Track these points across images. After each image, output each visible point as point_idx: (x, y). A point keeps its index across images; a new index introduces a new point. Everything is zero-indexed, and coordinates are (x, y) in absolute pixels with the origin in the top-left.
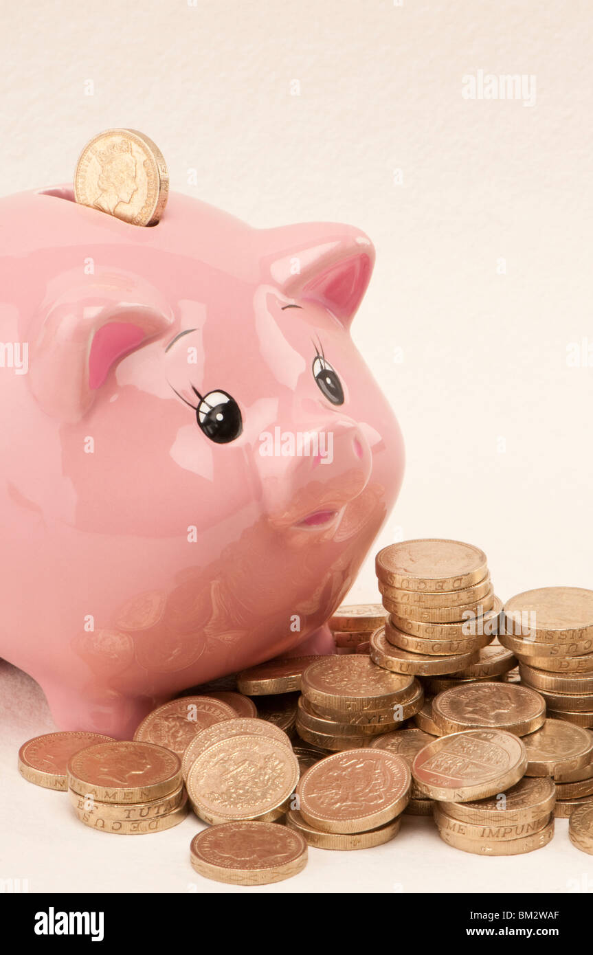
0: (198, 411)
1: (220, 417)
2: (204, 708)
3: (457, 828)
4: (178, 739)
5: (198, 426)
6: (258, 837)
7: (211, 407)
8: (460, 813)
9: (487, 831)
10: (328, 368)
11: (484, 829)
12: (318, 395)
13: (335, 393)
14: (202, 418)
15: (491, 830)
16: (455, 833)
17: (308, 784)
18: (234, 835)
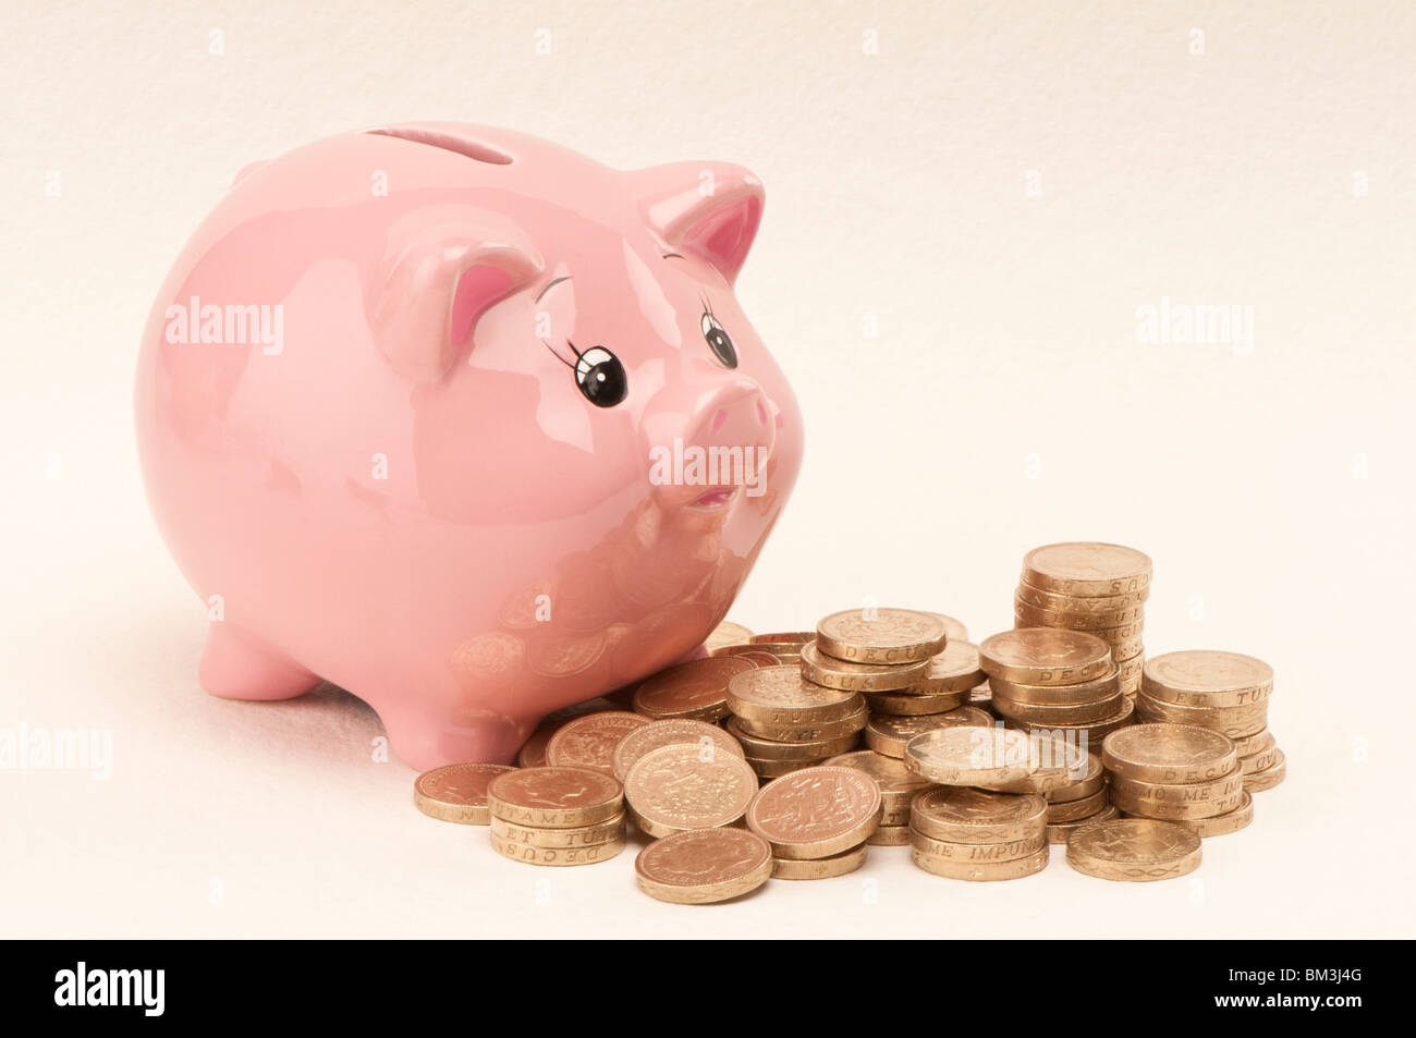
0: (576, 370)
1: (601, 377)
2: (624, 724)
3: (941, 850)
4: (601, 754)
5: (576, 387)
6: (709, 846)
7: (591, 366)
8: (939, 830)
9: (978, 851)
10: (718, 327)
11: (975, 849)
12: (708, 354)
13: (727, 355)
14: (581, 378)
15: (982, 851)
16: (940, 857)
17: (758, 810)
18: (681, 847)
